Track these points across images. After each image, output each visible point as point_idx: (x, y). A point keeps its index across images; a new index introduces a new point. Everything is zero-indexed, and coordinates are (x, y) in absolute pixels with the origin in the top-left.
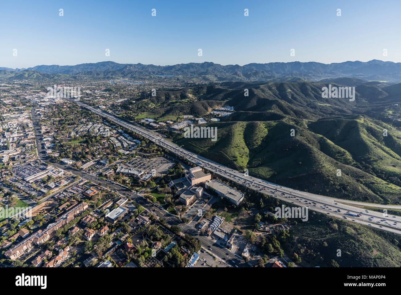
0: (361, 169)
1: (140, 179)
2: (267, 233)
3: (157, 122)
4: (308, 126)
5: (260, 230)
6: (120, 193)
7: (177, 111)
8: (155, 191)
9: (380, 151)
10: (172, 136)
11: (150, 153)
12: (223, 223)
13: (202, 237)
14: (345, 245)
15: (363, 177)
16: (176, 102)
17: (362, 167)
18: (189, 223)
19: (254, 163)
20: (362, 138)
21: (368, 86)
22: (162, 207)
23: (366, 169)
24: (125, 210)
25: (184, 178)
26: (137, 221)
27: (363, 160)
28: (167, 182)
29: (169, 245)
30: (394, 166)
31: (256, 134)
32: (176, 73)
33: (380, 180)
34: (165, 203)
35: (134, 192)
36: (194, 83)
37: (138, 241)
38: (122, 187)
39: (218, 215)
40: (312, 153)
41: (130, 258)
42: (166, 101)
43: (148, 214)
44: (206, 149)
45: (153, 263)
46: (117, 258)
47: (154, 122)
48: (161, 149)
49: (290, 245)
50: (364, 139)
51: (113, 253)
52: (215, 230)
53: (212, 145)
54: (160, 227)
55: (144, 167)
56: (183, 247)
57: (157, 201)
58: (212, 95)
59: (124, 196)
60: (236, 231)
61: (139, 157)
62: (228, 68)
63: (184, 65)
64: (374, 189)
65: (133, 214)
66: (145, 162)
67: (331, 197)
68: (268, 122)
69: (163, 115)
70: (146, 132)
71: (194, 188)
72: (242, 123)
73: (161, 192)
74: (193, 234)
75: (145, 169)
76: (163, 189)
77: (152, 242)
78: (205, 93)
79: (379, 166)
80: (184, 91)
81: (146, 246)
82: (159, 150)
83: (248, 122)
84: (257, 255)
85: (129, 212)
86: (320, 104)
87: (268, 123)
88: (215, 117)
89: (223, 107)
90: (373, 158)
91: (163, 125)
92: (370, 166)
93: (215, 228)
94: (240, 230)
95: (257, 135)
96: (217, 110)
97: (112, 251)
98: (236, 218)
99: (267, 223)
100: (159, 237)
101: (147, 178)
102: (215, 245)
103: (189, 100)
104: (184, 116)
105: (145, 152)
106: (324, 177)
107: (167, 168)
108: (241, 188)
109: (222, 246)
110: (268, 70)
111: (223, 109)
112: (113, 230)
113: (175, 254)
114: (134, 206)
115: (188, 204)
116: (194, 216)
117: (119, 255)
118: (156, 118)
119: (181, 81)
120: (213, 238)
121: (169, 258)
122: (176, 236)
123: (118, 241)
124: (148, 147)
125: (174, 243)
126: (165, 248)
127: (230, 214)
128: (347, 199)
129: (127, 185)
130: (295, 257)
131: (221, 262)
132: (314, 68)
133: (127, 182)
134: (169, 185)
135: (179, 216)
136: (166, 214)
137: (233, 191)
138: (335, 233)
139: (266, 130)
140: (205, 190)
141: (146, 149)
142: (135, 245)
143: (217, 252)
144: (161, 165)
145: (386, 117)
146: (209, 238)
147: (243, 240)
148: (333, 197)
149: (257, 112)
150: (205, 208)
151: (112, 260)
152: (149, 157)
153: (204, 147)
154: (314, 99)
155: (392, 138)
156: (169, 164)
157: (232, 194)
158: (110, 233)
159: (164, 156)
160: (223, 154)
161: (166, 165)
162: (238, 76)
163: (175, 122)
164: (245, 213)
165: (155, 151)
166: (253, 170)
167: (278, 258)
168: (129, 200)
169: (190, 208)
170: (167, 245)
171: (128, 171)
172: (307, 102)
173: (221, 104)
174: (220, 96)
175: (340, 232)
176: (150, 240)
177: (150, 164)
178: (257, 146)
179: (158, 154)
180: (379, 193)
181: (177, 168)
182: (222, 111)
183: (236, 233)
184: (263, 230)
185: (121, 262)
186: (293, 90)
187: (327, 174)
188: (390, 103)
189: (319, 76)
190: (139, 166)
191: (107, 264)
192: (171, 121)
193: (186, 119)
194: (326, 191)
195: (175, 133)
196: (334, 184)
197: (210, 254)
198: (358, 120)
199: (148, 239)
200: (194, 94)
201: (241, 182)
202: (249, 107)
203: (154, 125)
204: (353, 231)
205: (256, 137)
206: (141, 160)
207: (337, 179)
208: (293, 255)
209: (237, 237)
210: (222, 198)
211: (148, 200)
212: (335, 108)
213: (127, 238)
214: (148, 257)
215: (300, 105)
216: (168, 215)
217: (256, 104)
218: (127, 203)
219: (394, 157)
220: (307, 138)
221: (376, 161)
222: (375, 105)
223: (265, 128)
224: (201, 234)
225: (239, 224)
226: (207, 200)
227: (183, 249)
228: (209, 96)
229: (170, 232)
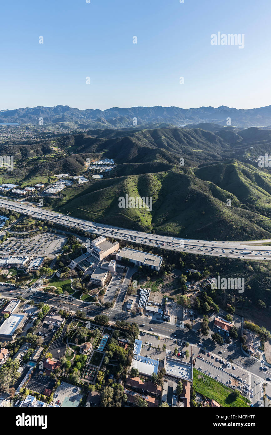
0: (248, 210)
1: (27, 268)
2: (197, 292)
3: (22, 186)
4: (195, 174)
5: (189, 290)
6: (4, 295)
7: (45, 170)
8: (55, 279)
9: (256, 191)
10: (50, 203)
11: (27, 230)
12: (150, 295)
13: (135, 318)
14: (264, 284)
15: (253, 216)
16: (39, 159)
17: (248, 208)
18: (114, 307)
19: (158, 220)
20: (241, 181)
21: (227, 131)
22: (72, 297)
23: (251, 208)
24: (23, 316)
25: (87, 254)
26: (46, 326)
27: (248, 202)
28: (67, 264)
29: (102, 342)
30: (269, 203)
31: (151, 188)
32: (22, 120)
33: (264, 217)
34: (74, 291)
35: (26, 288)
36: (53, 133)
37: (59, 351)
38: (4, 285)
39: (141, 287)
40: (211, 201)
41: (58, 378)
42: (23, 157)
43: (57, 312)
44: (100, 213)
45: (92, 372)
46: (39, 386)
47: (17, 188)
48: (43, 223)
49: (221, 298)
50: (243, 182)
51: (30, 381)
52: (146, 305)
53: (106, 207)
54: (80, 323)
55: (26, 251)
56: (120, 338)
57: (63, 291)
58: (83, 146)
59: (11, 298)
60: (167, 299)
61: (13, 238)
62: (88, 113)
63: (30, 109)
64: (264, 226)
65: (36, 318)
66: (25, 244)
67: (237, 241)
68: (158, 173)
69: (27, 178)
70: (10, 203)
71: (104, 263)
72: (132, 178)
73: (64, 277)
74: (123, 318)
75: (27, 253)
76: (65, 273)
77: (79, 346)
78: (74, 144)
79: (260, 205)
80: (46, 144)
81: (73, 354)
82: (39, 224)
83: (139, 176)
84: (197, 318)
85: (30, 317)
86: (194, 151)
87: (160, 174)
88: (96, 172)
89: (101, 160)
90: (254, 198)
91: (31, 191)
92: (254, 206)
93: (145, 304)
94: (171, 297)
95: (153, 189)
96: (95, 165)
97: (28, 380)
98: (162, 285)
99: (193, 281)
100: (85, 336)
101: (37, 264)
102: (152, 322)
103: (55, 154)
104: (57, 175)
105: (20, 230)
106: (227, 223)
107: (59, 246)
108: (156, 251)
109: (160, 321)
110: (132, 115)
111: (101, 162)
112: (16, 350)
113: (116, 350)
114: (33, 307)
115: (103, 284)
116: (116, 296)
117: (40, 381)
118: (18, 182)
119: (32, 130)
120: (147, 315)
121: (110, 358)
122: (105, 328)
123: (29, 362)
124: (22, 223)
125: (106, 337)
126: (99, 347)
127: (154, 283)
128: (248, 240)
129: (10, 281)
130: (230, 308)
131: (165, 339)
132: (176, 113)
133: (9, 276)
134: (71, 267)
135: (98, 302)
136: (80, 304)
137: (149, 256)
138: (253, 275)
139: (159, 182)
140: (118, 262)
141: (20, 226)
142: (58, 359)
143: (158, 329)
144: (48, 243)
145: (247, 160)
146: (143, 316)
147: (177, 307)
148: (238, 241)
149: (143, 163)
150: (125, 283)
151: (33, 392)
152: (28, 236)
153: (97, 211)
154: (188, 146)
155: (261, 178)
156: (59, 240)
157: (150, 260)
158: (12, 356)
159: (49, 231)
160: (124, 216)
161: (56, 241)
162: (103, 122)
163: (47, 184)
164: (169, 277)
165: (34, 227)
166: (160, 228)
167: (215, 314)
168: (22, 301)
169: (107, 288)
170: (99, 342)
171: (6, 261)
172: (182, 148)
173: (97, 156)
174: (94, 147)
175: (256, 272)
176: (74, 344)
177: (32, 245)
178: (155, 201)
179: (39, 230)
180: (268, 229)
181: (73, 242)
182: (101, 165)
183: (168, 301)
184: (191, 290)
185: (47, 388)
186: (167, 137)
187: (229, 220)
188: (247, 147)
189: (182, 122)
190: (18, 251)
191: (30, 402)
192: (41, 183)
193: (60, 180)
194: (232, 236)
195: (53, 199)
196: (237, 228)
197: (151, 335)
198: (234, 164)
199: (71, 344)
200: (60, 147)
201: (153, 244)
202: (131, 158)
203: (19, 192)
204: (265, 269)
205: (152, 192)
206: (18, 242)
207: (238, 223)
208: (227, 307)
209: (170, 306)
210: (141, 267)
211: (50, 293)
212: (208, 153)
213: (42, 353)
214: (82, 367)
215: (177, 153)
216: (83, 305)
217: (137, 154)
218: (21, 307)
219: (266, 195)
220: (200, 187)
221: (256, 200)
222: (237, 148)
223: (158, 180)
224: (133, 315)
225: (167, 291)
226: (125, 274)
227: (120, 341)
228: (79, 148)
229: (95, 325)
